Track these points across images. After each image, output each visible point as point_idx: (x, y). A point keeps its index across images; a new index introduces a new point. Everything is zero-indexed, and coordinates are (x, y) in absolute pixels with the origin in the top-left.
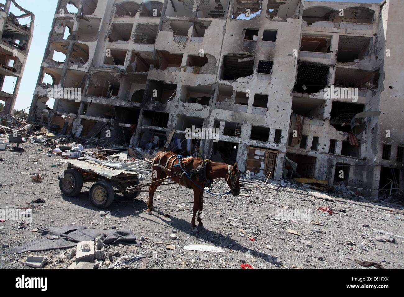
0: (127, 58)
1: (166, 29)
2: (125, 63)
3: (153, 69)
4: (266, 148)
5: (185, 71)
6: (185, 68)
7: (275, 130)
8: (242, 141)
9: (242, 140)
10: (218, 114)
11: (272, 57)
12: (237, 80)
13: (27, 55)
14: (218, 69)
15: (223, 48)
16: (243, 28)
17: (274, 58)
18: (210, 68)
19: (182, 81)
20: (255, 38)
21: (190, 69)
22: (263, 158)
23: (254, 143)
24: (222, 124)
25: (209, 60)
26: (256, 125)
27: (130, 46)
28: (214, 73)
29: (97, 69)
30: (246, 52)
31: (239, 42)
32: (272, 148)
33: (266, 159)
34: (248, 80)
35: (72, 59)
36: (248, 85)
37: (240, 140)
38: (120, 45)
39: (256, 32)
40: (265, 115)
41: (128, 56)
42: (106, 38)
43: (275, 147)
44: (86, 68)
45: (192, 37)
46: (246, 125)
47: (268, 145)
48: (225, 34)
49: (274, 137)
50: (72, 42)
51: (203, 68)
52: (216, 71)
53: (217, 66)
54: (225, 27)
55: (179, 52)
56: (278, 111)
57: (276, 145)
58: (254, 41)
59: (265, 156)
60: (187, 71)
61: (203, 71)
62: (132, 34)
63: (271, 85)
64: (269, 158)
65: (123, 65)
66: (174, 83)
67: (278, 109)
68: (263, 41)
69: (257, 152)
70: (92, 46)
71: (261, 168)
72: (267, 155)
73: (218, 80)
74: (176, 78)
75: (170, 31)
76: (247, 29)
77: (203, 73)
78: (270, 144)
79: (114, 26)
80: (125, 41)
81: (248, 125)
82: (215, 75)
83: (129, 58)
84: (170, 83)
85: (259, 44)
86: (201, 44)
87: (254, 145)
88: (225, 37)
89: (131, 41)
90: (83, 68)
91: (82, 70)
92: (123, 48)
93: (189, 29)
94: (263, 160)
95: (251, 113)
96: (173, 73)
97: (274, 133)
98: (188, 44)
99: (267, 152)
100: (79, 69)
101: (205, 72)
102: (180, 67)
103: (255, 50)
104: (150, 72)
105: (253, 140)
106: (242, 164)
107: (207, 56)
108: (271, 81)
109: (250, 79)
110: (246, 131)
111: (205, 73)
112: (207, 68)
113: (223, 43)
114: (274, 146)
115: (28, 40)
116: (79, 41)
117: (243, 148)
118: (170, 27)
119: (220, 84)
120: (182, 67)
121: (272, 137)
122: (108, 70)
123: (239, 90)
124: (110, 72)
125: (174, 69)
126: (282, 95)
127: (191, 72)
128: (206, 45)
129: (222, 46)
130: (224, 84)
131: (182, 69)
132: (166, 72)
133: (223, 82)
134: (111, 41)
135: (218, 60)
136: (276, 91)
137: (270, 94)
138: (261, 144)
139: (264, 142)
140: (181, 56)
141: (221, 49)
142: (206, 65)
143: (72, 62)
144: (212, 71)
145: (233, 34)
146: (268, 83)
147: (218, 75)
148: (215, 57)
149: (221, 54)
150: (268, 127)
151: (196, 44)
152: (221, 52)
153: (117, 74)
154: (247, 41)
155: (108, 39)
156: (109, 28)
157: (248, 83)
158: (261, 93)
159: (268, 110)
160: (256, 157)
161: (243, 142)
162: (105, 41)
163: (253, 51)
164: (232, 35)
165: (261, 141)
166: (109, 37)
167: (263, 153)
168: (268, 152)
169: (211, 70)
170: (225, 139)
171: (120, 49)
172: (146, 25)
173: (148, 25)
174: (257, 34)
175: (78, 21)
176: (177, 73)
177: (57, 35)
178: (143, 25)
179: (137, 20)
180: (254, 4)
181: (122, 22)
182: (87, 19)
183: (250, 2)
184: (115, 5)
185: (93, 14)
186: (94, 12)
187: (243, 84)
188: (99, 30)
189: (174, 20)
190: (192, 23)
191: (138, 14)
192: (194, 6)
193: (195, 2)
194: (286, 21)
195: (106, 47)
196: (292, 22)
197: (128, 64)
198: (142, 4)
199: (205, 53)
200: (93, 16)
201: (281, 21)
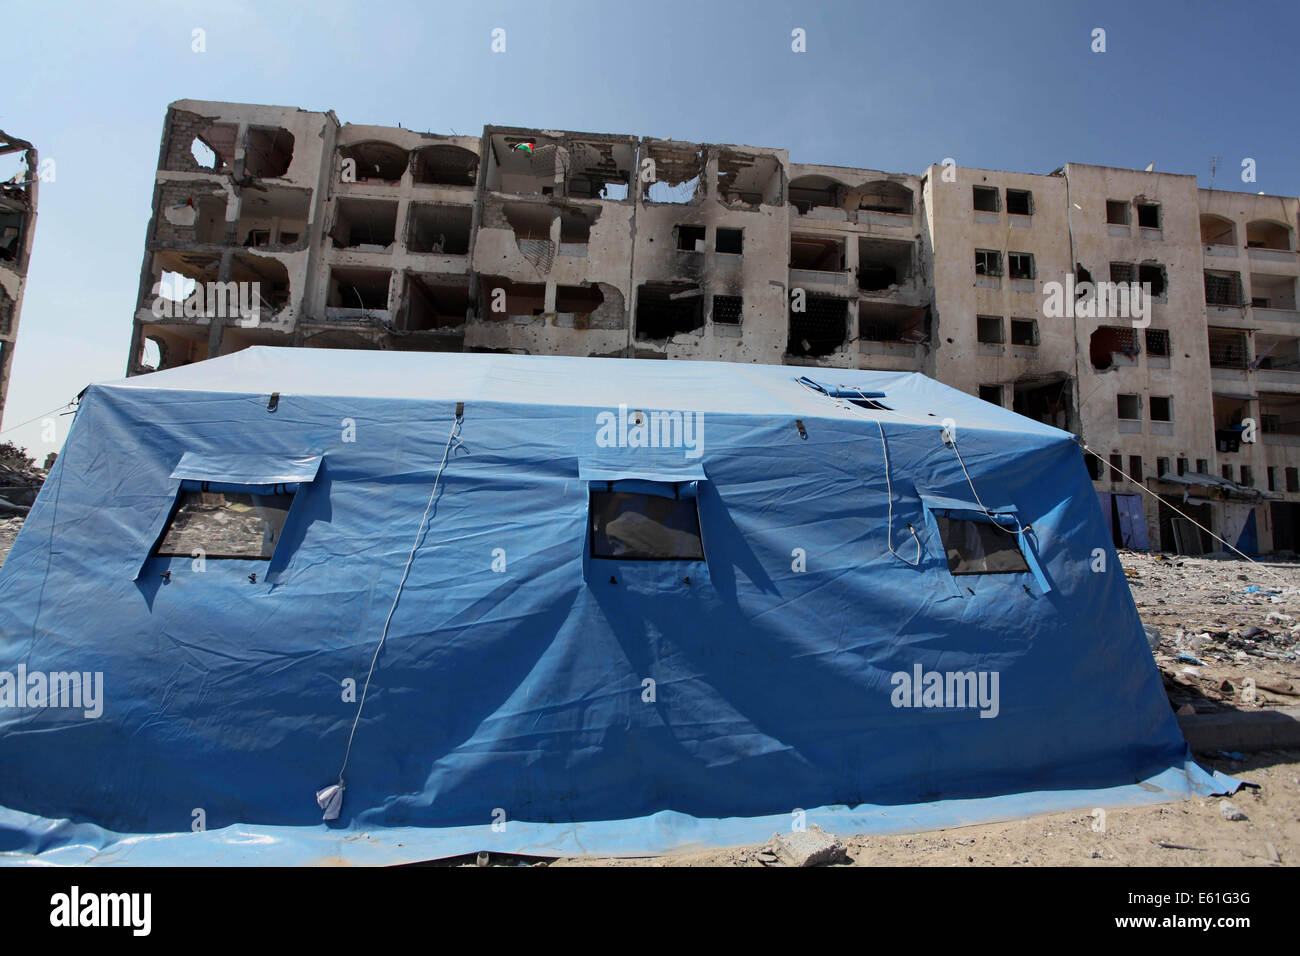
0: (394, 290)
1: (495, 222)
2: (389, 302)
3: (477, 323)
5: (554, 323)
6: (554, 317)
11: (740, 287)
12: (673, 340)
14: (629, 317)
15: (634, 269)
16: (673, 225)
17: (743, 290)
18: (611, 315)
19: (550, 348)
20: (699, 245)
21: (566, 318)
25: (605, 296)
27: (398, 260)
28: (621, 326)
29: (321, 326)
30: (685, 276)
31: (668, 254)
34: (697, 339)
36: (697, 350)
38: (369, 257)
39: (700, 233)
42: (323, 238)
44: (286, 322)
45: (560, 242)
48: (636, 237)
50: (227, 251)
51: (596, 315)
52: (625, 322)
53: (627, 309)
54: (633, 221)
55: (536, 280)
58: (698, 253)
60: (560, 324)
61: (595, 322)
62: (399, 231)
63: (742, 347)
65: (385, 308)
68: (719, 253)
73: (632, 341)
74: (535, 341)
75: (506, 229)
76: (680, 224)
77: (597, 327)
80: (381, 247)
82: (625, 331)
83: (400, 291)
85: (711, 261)
86: (583, 259)
88: (636, 245)
89: (399, 247)
90: (277, 321)
91: (275, 329)
92: (379, 265)
93: (550, 224)
96: (528, 330)
98: (555, 260)
100: (267, 325)
101: (600, 324)
102: (542, 316)
103: (704, 272)
104: (468, 329)
107: (602, 289)
108: (742, 340)
109: (700, 337)
111: (602, 328)
112: (605, 315)
113: (635, 258)
115: (26, 228)
116: (251, 250)
118: (504, 218)
119: (638, 351)
120: (547, 315)
122: (355, 328)
124: (361, 332)
125: (527, 318)
127: (571, 325)
128: (596, 262)
129: (632, 264)
130: (647, 350)
131: (549, 320)
132: (509, 327)
133: (644, 345)
134: (339, 244)
135: (628, 292)
136: (753, 359)
140: (540, 289)
141: (632, 271)
142: (600, 308)
144: (616, 320)
145: (654, 238)
146: (736, 343)
147: (631, 331)
148: (620, 288)
149: (631, 285)
151: (574, 259)
152: (631, 277)
153: (381, 335)
154: (683, 253)
155: (329, 240)
156: (330, 209)
157: (696, 345)
162: (322, 245)
163: (699, 275)
164: (651, 240)
166: (330, 235)
169: (613, 318)
171: (368, 267)
172: (436, 207)
173: (439, 206)
174: (702, 237)
175: (238, 194)
176: (537, 328)
177: (176, 231)
178: (426, 205)
179: (407, 192)
180: (688, 166)
181: (366, 197)
182: (263, 189)
183: (680, 162)
184: (339, 150)
185: (285, 177)
186: (285, 172)
187: (687, 348)
188: (311, 221)
189: (513, 201)
190: (556, 211)
191: (407, 177)
192: (557, 170)
193: (558, 163)
194: (759, 210)
195: (327, 261)
196: (770, 214)
197: (398, 307)
198: (414, 151)
199: (597, 281)
200: (286, 184)
201: (745, 210)
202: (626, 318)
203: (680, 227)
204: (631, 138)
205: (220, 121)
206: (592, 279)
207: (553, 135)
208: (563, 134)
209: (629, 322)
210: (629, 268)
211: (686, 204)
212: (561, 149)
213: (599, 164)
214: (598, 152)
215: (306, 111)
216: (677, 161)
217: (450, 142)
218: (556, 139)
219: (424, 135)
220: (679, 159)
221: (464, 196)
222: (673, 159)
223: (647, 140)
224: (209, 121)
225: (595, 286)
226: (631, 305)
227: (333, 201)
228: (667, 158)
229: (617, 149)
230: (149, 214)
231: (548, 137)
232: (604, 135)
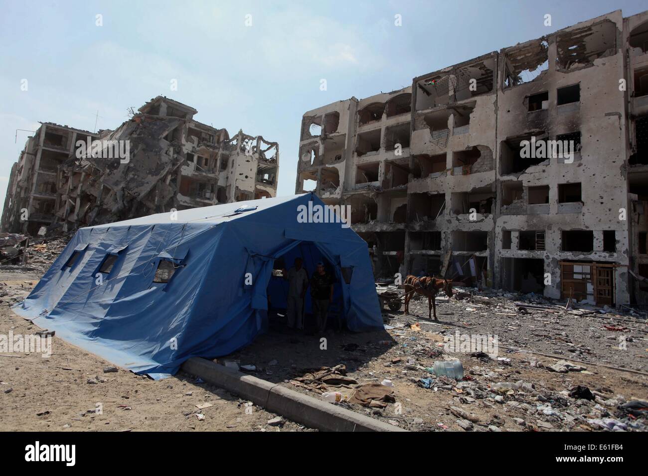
0: (381, 171)
1: (420, 127)
2: (379, 177)
3: (413, 181)
4: (591, 262)
5: (452, 174)
6: (452, 170)
7: (602, 232)
8: (548, 256)
9: (548, 254)
10: (506, 222)
11: (578, 125)
12: (526, 171)
13: (276, 188)
14: (496, 162)
15: (498, 132)
16: (523, 97)
17: (581, 126)
18: (486, 163)
19: (450, 188)
20: (545, 105)
21: (459, 170)
22: (589, 276)
23: (569, 255)
24: (515, 236)
25: (482, 152)
26: (568, 229)
27: (381, 156)
28: (491, 169)
29: (350, 193)
30: (533, 128)
31: (521, 117)
32: (602, 259)
33: (595, 277)
34: (544, 168)
35: (323, 186)
36: (545, 174)
37: (545, 255)
38: (370, 158)
39: (545, 96)
40: (581, 212)
41: (382, 169)
42: (353, 154)
43: (607, 257)
44: (338, 194)
45: (453, 128)
46: (550, 231)
47: (593, 256)
48: (499, 112)
49: (602, 243)
50: (320, 168)
51: (476, 165)
52: (494, 166)
53: (494, 157)
54: (496, 103)
55: (441, 152)
56: (602, 203)
57: (607, 255)
58: (544, 110)
59: (591, 274)
60: (456, 173)
61: (476, 169)
62: (381, 142)
63: (582, 167)
64: (600, 275)
65: (377, 180)
66: (441, 192)
67: (601, 200)
68: (559, 106)
69: (577, 268)
70: (340, 167)
71: (588, 293)
72: (594, 272)
73: (499, 177)
74: (442, 185)
75: (426, 128)
76: (529, 95)
77: (476, 172)
78: (598, 254)
79: (361, 137)
80: (375, 152)
81: (554, 232)
82: (494, 171)
83: (383, 171)
84: (436, 193)
85: (553, 113)
86: (467, 134)
87: (570, 258)
88: (498, 117)
89: (382, 150)
90: (335, 194)
91: (335, 197)
92: (375, 161)
93: (447, 119)
94: (590, 279)
95: (556, 214)
96: (438, 180)
97: (601, 237)
98: (450, 138)
99: (595, 267)
100: (332, 196)
101: (479, 169)
102: (445, 171)
103: (548, 122)
104: (409, 185)
105: (566, 252)
106: (555, 288)
107: (479, 148)
108: (582, 162)
109: (547, 166)
110: (553, 240)
111: (479, 172)
112: (482, 163)
113: (498, 126)
114: (605, 257)
116: (327, 166)
117: (552, 265)
118: (425, 123)
119: (502, 182)
120: (448, 170)
121: (598, 242)
122: (362, 192)
123: (531, 184)
124: (365, 193)
125: (437, 174)
126: (605, 177)
127: (461, 173)
128: (474, 134)
129: (496, 130)
130: (509, 180)
131: (449, 173)
132: (428, 180)
133: (506, 178)
134: (360, 154)
135: (495, 149)
136: (593, 174)
137: (582, 179)
138: (581, 257)
139: (585, 253)
140: (443, 157)
141: (496, 134)
142: (479, 160)
143: (323, 190)
144: (489, 165)
145: (510, 110)
146: (577, 165)
147: (498, 170)
148: (490, 146)
149: (496, 142)
150: (588, 229)
151: (461, 136)
152: (496, 138)
153: (373, 193)
154: (532, 113)
155: (356, 154)
156: (355, 140)
157: (544, 171)
158: (568, 182)
159: (583, 205)
160: (575, 276)
161: (551, 257)
162: (353, 157)
163: (544, 125)
164: (509, 111)
165: (580, 252)
166: (356, 151)
167: (587, 268)
168: (597, 267)
169: (487, 164)
170: (522, 256)
171: (370, 162)
172: (396, 126)
173: (398, 125)
174: (546, 99)
175: (322, 144)
176: (442, 178)
177: (305, 163)
178: (392, 127)
179: (385, 122)
180: (537, 54)
181: (369, 130)
182: (331, 139)
183: (529, 55)
184: (358, 113)
185: (337, 131)
186: (337, 129)
187: (537, 175)
188: (346, 148)
189: (428, 113)
190: (451, 111)
191: (384, 116)
192: (450, 89)
193: (450, 84)
194: (593, 65)
195: (355, 164)
196: (604, 64)
197: (382, 179)
198: (387, 103)
199: (475, 145)
200: (337, 134)
201: (584, 68)
202: (494, 162)
203: (529, 97)
204: (492, 54)
205: (317, 116)
206: (472, 144)
207: (447, 70)
208: (452, 68)
209: (496, 165)
210: (495, 132)
211: (533, 81)
212: (452, 76)
213: (482, 75)
214: (477, 69)
215: (343, 101)
216: (527, 55)
217: (401, 93)
218: (448, 72)
219: (390, 93)
220: (529, 53)
221: (406, 118)
222: (525, 54)
223: (503, 50)
224: (314, 117)
225: (475, 148)
226: (497, 153)
227: (357, 136)
228: (520, 56)
229: (486, 63)
230: (298, 159)
231: (445, 72)
232: (476, 59)
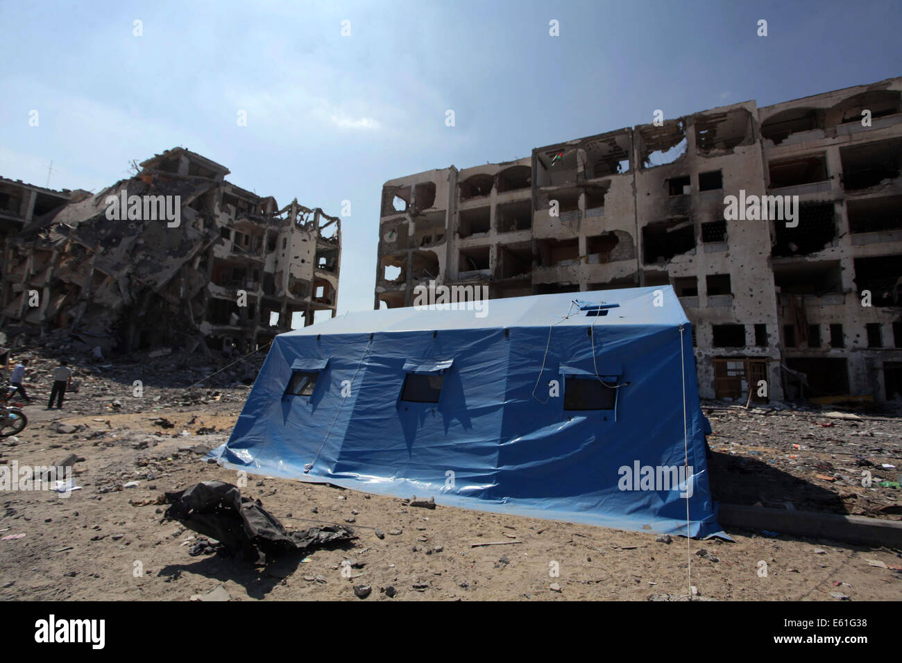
0: (492, 257)
1: (543, 205)
2: (490, 264)
3: (538, 268)
4: (743, 357)
5: (587, 262)
6: (586, 258)
7: (753, 326)
8: (700, 353)
9: (701, 351)
11: (722, 213)
12: (673, 260)
13: (339, 275)
14: (637, 249)
15: (638, 217)
16: (664, 180)
18: (625, 250)
19: (585, 278)
20: (686, 190)
21: (594, 258)
22: (742, 373)
23: (722, 351)
25: (620, 238)
26: (719, 323)
27: (493, 239)
28: (632, 257)
30: (677, 214)
31: (662, 201)
32: (755, 354)
33: (749, 373)
34: (691, 257)
35: (415, 274)
36: (692, 265)
37: (697, 352)
38: (477, 241)
39: (687, 180)
40: (731, 306)
41: (493, 254)
42: (454, 234)
43: (760, 352)
45: (585, 209)
46: (701, 327)
47: (746, 352)
48: (638, 195)
49: (754, 337)
50: (410, 251)
51: (615, 252)
52: (635, 254)
53: (635, 244)
54: (633, 184)
55: (572, 236)
56: (752, 296)
57: (759, 349)
58: (686, 196)
59: (745, 370)
60: (591, 262)
61: (614, 257)
62: (491, 222)
63: (730, 258)
64: (754, 371)
65: (487, 267)
66: (575, 283)
67: (751, 293)
68: (702, 192)
69: (731, 365)
70: (440, 251)
71: (742, 390)
72: (748, 368)
73: (641, 266)
74: (575, 275)
76: (669, 178)
77: (614, 260)
78: (751, 349)
79: (464, 215)
80: (483, 234)
81: (705, 327)
82: (636, 260)
83: (495, 257)
84: (568, 284)
85: (696, 199)
86: (602, 217)
87: (723, 354)
88: (637, 200)
89: (493, 232)
92: (483, 244)
93: (577, 199)
94: (745, 375)
95: (707, 307)
96: (570, 269)
97: (753, 331)
98: (583, 221)
99: (748, 363)
101: (617, 258)
102: (578, 259)
103: (692, 208)
104: (534, 273)
105: (719, 348)
106: (710, 387)
107: (616, 234)
108: (729, 252)
109: (693, 255)
110: (705, 335)
111: (618, 260)
112: (621, 251)
113: (638, 210)
114: (758, 352)
115: (338, 257)
116: (421, 249)
117: (705, 363)
119: (645, 272)
120: (581, 257)
121: (750, 337)
123: (679, 275)
125: (570, 261)
126: (753, 269)
127: (597, 262)
128: (611, 218)
129: (636, 214)
130: (652, 270)
131: (583, 261)
132: (558, 269)
133: (650, 268)
134: (462, 237)
135: (635, 235)
136: (742, 265)
137: (731, 271)
138: (735, 352)
139: (738, 349)
140: (575, 242)
141: (636, 219)
142: (617, 247)
143: (414, 279)
144: (628, 253)
145: (650, 192)
146: (724, 255)
147: (640, 259)
148: (629, 231)
149: (637, 228)
150: (740, 323)
151: (595, 219)
152: (636, 222)
154: (674, 198)
155: (457, 235)
156: (456, 218)
157: (691, 261)
158: (716, 273)
159: (734, 298)
160: (730, 374)
161: (703, 353)
162: (454, 238)
163: (688, 211)
164: (649, 194)
165: (733, 348)
166: (458, 232)
167: (741, 365)
168: (750, 363)
169: (626, 252)
171: (478, 246)
172: (511, 204)
173: (512, 203)
174: (688, 183)
175: (413, 221)
176: (575, 267)
177: (389, 246)
178: (506, 204)
179: (495, 199)
180: (673, 135)
181: (474, 207)
182: (424, 215)
183: (666, 134)
184: (458, 185)
185: (433, 207)
186: (432, 204)
187: (683, 265)
188: (446, 227)
189: (553, 190)
190: (582, 190)
191: (494, 191)
192: (579, 164)
193: (579, 159)
194: (733, 152)
195: (457, 247)
196: (744, 153)
197: (495, 266)
198: (496, 175)
199: (612, 230)
200: (433, 210)
201: (725, 154)
202: (635, 250)
203: (669, 180)
204: (626, 130)
205: (404, 186)
206: (609, 229)
207: (574, 143)
208: (580, 141)
209: (637, 253)
210: (634, 216)
211: (673, 163)
212: (580, 150)
213: (610, 151)
214: (606, 145)
215: (440, 170)
216: (663, 135)
217: (515, 164)
218: (576, 145)
219: (501, 164)
220: (664, 133)
221: (526, 194)
222: (661, 133)
223: (638, 127)
224: (399, 188)
225: (612, 233)
226: (638, 241)
227: (458, 213)
228: (655, 134)
229: (618, 139)
230: (378, 240)
231: (571, 145)
232: (608, 133)
